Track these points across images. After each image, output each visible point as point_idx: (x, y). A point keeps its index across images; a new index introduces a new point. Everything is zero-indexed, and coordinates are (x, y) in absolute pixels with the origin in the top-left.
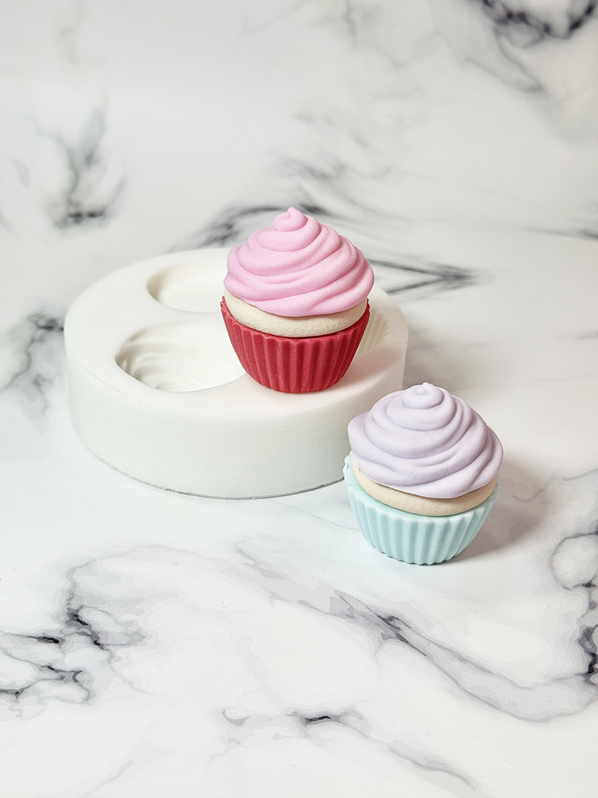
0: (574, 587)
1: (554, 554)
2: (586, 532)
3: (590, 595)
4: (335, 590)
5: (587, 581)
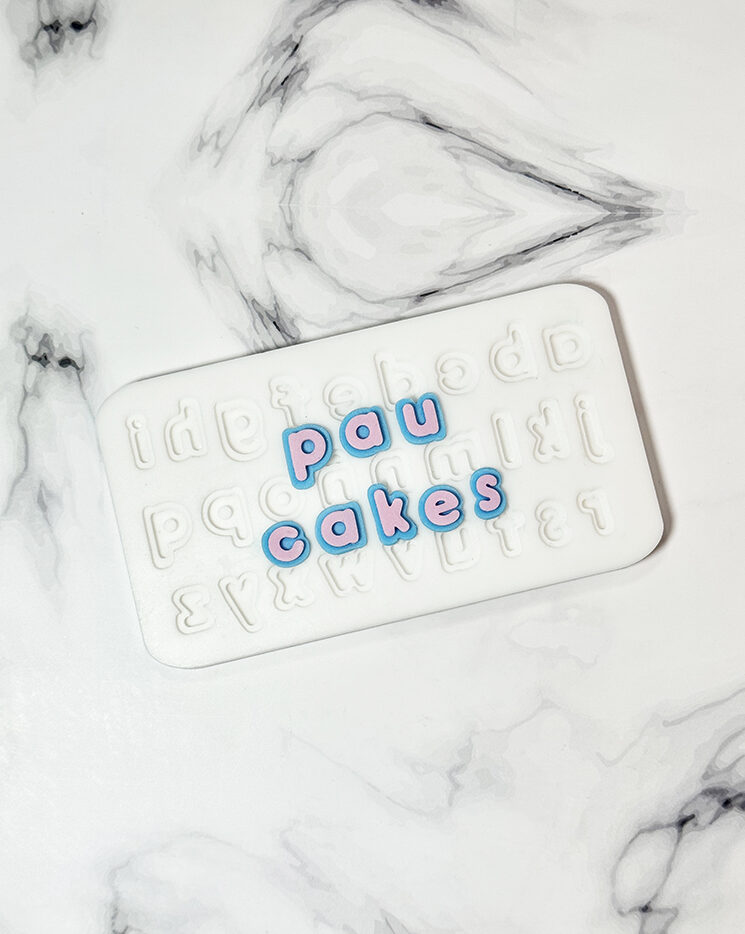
0: (631, 911)
1: (620, 859)
2: (665, 821)
3: (643, 923)
4: (382, 910)
5: (645, 903)
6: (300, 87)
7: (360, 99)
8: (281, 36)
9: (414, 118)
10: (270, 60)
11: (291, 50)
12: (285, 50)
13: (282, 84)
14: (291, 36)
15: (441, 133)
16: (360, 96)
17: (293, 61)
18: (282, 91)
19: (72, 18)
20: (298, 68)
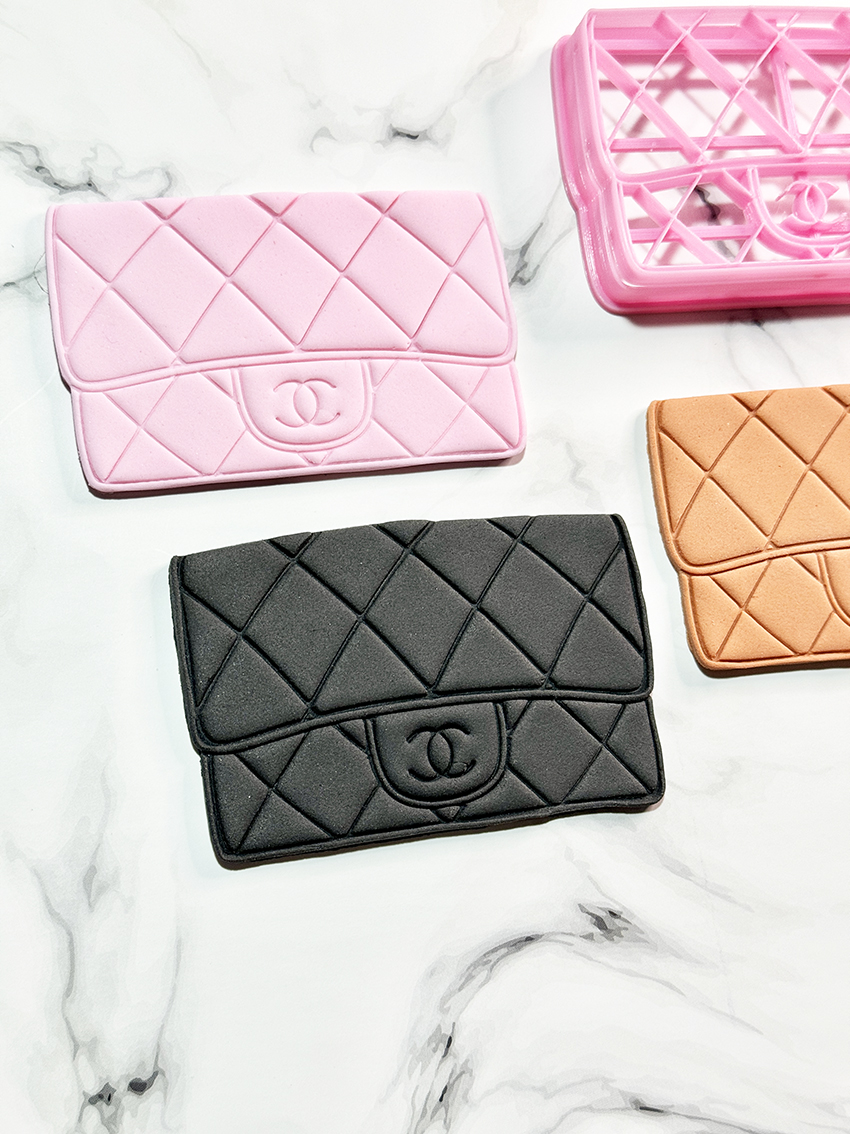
6: (465, 1097)
7: (548, 1096)
8: (425, 1031)
9: (623, 1104)
10: (418, 1070)
11: (443, 1047)
12: (435, 1051)
13: (441, 1100)
14: (439, 1028)
15: (661, 1117)
16: (547, 1092)
17: (449, 1062)
18: (442, 1110)
19: (128, 1076)
20: (458, 1072)
